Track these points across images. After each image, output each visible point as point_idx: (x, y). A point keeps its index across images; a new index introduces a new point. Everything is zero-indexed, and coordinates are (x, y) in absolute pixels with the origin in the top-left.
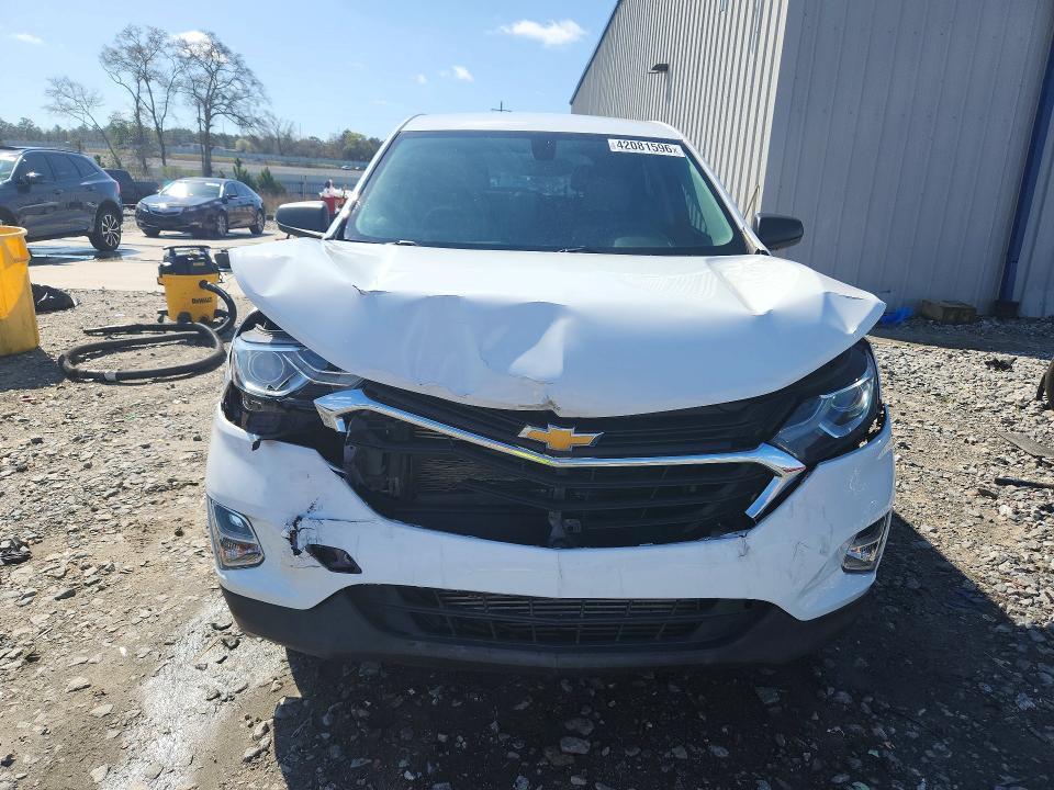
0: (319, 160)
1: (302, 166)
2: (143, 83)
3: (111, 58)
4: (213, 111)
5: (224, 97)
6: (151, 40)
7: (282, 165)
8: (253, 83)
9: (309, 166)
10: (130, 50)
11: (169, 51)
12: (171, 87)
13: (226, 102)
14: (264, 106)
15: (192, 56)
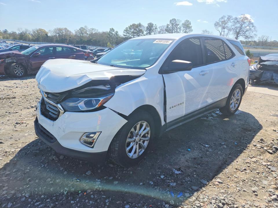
0: (274, 47)
1: (268, 49)
2: (223, 30)
3: (217, 24)
4: (239, 35)
5: (243, 31)
6: (228, 18)
7: (261, 49)
8: (253, 27)
9: (270, 49)
10: (222, 22)
11: (232, 21)
12: (230, 30)
13: (243, 32)
14: (254, 33)
15: (238, 21)
